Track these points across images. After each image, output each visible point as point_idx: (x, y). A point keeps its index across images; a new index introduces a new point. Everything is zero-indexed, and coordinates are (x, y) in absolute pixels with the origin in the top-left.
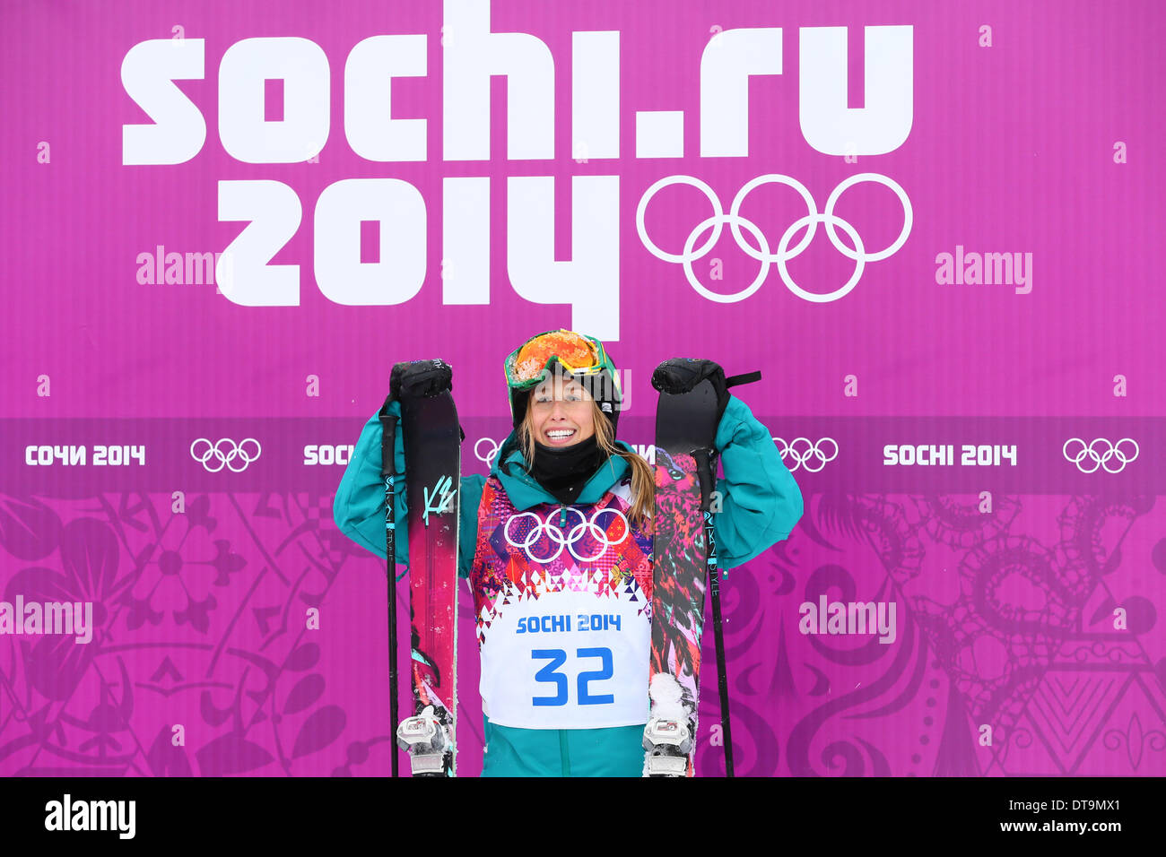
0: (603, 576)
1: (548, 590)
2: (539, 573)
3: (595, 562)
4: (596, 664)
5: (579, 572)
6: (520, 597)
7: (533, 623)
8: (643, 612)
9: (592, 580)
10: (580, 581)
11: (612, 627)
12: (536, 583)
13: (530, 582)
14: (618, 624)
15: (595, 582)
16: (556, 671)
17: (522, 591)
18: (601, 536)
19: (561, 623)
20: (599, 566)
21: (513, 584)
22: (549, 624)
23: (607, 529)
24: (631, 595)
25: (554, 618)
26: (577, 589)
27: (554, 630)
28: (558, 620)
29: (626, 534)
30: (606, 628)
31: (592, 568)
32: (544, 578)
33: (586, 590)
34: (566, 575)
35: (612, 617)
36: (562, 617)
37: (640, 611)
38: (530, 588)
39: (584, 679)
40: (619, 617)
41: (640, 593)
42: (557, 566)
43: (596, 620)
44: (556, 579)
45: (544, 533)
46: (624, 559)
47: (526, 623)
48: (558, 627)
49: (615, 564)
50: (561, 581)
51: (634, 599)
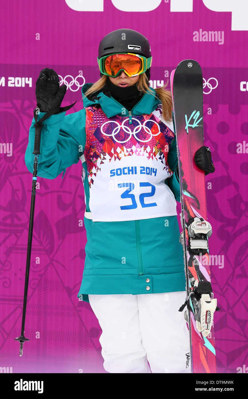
0: (150, 150)
1: (125, 156)
2: (120, 148)
3: (147, 143)
5: (140, 147)
6: (110, 160)
7: (119, 171)
8: (165, 169)
9: (145, 151)
10: (140, 151)
11: (153, 174)
12: (118, 152)
13: (115, 152)
14: (155, 173)
15: (147, 152)
16: (130, 193)
17: (112, 157)
18: (149, 131)
19: (132, 170)
20: (149, 145)
21: (107, 154)
22: (126, 171)
24: (161, 160)
25: (129, 168)
26: (139, 154)
27: (129, 174)
28: (131, 169)
29: (159, 132)
30: (151, 175)
31: (146, 145)
32: (123, 150)
33: (143, 155)
34: (134, 148)
35: (154, 169)
36: (132, 168)
40: (156, 170)
41: (164, 160)
42: (129, 144)
43: (148, 170)
44: (129, 150)
46: (159, 143)
47: (115, 171)
48: (131, 172)
49: (156, 145)
50: (132, 151)
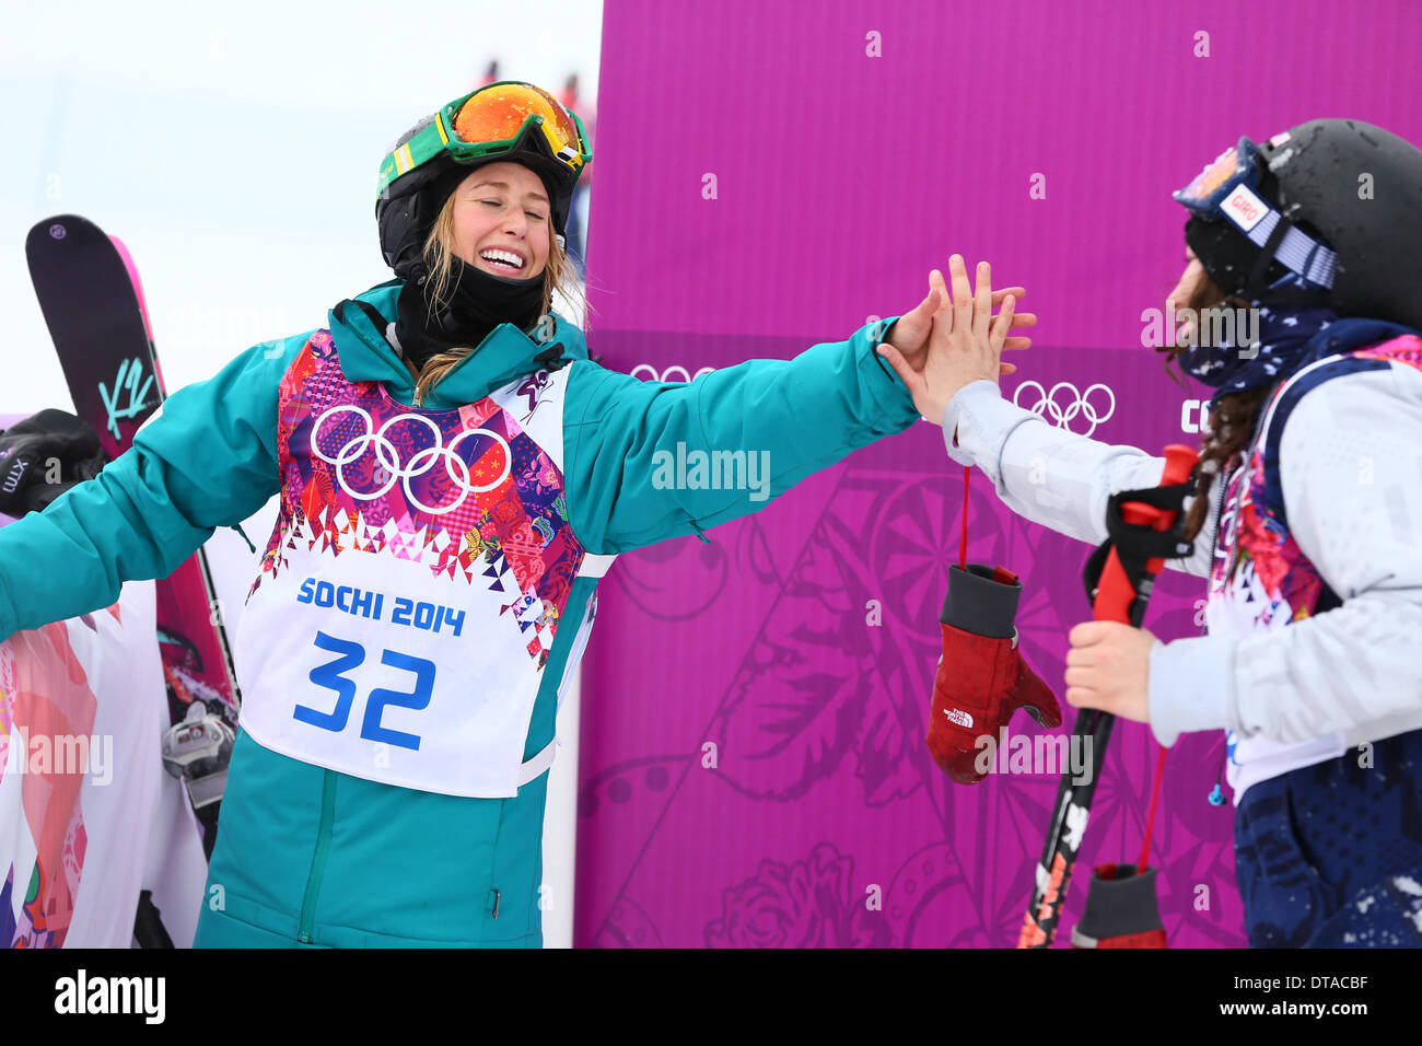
0: (450, 542)
1: (357, 547)
2: (349, 514)
3: (442, 517)
4: (406, 682)
5: (412, 526)
6: (311, 543)
7: (325, 591)
8: (510, 610)
9: (431, 544)
10: (411, 544)
11: (447, 629)
12: (340, 528)
13: (331, 525)
14: (458, 625)
15: (435, 549)
16: (342, 675)
17: (317, 535)
18: (460, 474)
19: (367, 604)
20: (447, 525)
21: (306, 520)
22: (348, 599)
23: (472, 463)
24: (493, 580)
25: (357, 592)
26: (403, 555)
27: (354, 612)
28: (362, 597)
29: (505, 476)
30: (437, 629)
31: (434, 525)
32: (355, 525)
33: (418, 559)
34: (391, 528)
35: (450, 611)
36: (369, 595)
37: (504, 608)
38: (329, 534)
39: (380, 699)
40: (462, 615)
41: (509, 579)
42: (379, 509)
43: (425, 612)
44: (374, 531)
45: (371, 450)
46: (491, 520)
47: (314, 588)
48: (360, 609)
49: (476, 526)
50: (381, 537)
51: (498, 587)
